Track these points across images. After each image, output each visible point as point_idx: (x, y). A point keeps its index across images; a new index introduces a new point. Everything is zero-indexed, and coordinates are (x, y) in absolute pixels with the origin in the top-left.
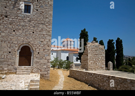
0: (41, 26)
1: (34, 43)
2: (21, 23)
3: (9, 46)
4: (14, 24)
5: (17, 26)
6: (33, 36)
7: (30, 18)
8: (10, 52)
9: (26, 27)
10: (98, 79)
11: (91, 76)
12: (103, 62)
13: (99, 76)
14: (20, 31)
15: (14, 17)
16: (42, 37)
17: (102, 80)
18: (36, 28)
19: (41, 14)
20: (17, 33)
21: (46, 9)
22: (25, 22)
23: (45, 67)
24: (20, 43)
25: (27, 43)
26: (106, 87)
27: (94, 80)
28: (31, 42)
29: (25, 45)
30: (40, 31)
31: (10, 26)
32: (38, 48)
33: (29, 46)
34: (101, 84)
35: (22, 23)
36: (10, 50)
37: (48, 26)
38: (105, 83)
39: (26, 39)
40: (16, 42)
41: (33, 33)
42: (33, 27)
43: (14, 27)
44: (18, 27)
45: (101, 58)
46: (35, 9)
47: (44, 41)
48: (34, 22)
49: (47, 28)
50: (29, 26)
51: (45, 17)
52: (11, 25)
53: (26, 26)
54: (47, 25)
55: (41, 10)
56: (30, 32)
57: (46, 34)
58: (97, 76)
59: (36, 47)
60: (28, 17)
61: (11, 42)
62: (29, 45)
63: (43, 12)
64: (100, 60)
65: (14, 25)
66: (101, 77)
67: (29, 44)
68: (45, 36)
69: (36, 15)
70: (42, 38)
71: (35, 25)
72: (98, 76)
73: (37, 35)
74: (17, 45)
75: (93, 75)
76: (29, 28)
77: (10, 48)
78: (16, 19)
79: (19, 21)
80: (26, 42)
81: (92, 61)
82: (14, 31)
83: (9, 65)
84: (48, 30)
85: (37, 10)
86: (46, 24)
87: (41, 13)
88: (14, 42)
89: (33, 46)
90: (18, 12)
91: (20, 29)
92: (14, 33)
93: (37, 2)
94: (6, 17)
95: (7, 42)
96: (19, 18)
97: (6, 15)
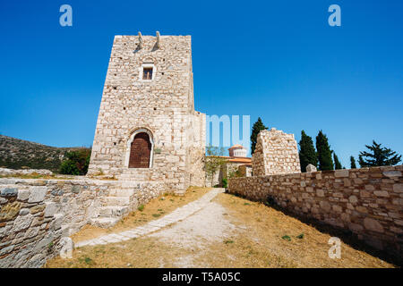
0: (168, 97)
1: (155, 126)
2: (135, 95)
3: (114, 133)
4: (126, 97)
5: (130, 100)
7: (151, 87)
8: (115, 144)
9: (143, 101)
10: (286, 186)
11: (268, 184)
12: (295, 164)
13: (287, 180)
14: (133, 108)
15: (125, 88)
17: (295, 188)
18: (159, 102)
19: (169, 78)
20: (128, 112)
22: (143, 93)
23: (175, 169)
24: (132, 128)
25: (144, 126)
26: (308, 206)
27: (275, 192)
28: (150, 125)
29: (141, 131)
30: (166, 106)
31: (119, 102)
33: (148, 132)
34: (294, 200)
35: (138, 96)
36: (115, 140)
37: (181, 97)
38: (305, 196)
39: (142, 120)
40: (126, 127)
41: (155, 109)
42: (156, 100)
43: (124, 102)
44: (130, 102)
45: (290, 156)
46: (160, 73)
48: (157, 91)
49: (178, 100)
50: (148, 99)
51: (175, 83)
52: (120, 99)
53: (144, 99)
54: (178, 96)
55: (169, 73)
56: (150, 109)
58: (282, 180)
60: (148, 86)
61: (118, 126)
62: (148, 130)
63: (172, 76)
64: (288, 160)
65: (125, 99)
66: (290, 181)
69: (160, 82)
71: (158, 96)
72: (285, 181)
73: (161, 112)
74: (127, 132)
75: (271, 179)
76: (147, 102)
77: (115, 136)
78: (129, 90)
79: (133, 92)
81: (272, 163)
82: (125, 108)
83: (111, 165)
84: (180, 103)
87: (169, 76)
88: (123, 127)
89: (154, 132)
90: (132, 80)
91: (134, 105)
92: (124, 112)
93: (162, 62)
94: (115, 88)
95: (112, 127)
96: (133, 88)
97: (115, 85)
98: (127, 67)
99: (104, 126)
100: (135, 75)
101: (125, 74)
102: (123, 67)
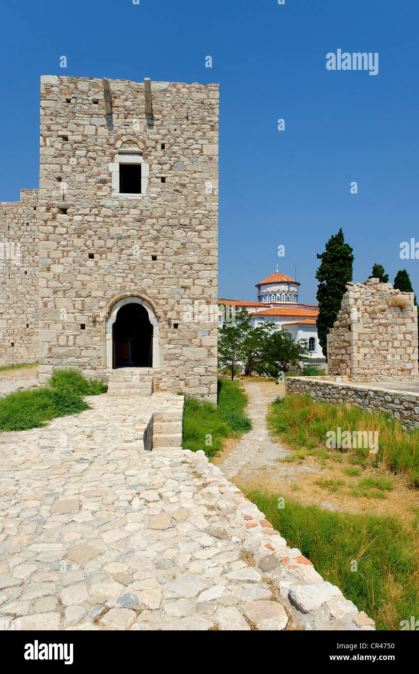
0: (179, 233)
1: (159, 293)
2: (111, 228)
3: (78, 305)
4: (91, 232)
5: (100, 238)
6: (154, 271)
7: (142, 211)
8: (83, 327)
9: (128, 242)
14: (110, 256)
15: (87, 211)
16: (185, 273)
18: (162, 244)
19: (178, 191)
20: (101, 263)
21: (195, 172)
22: (125, 223)
23: (201, 370)
24: (113, 296)
25: (135, 293)
28: (148, 291)
29: (129, 301)
30: (176, 253)
31: (79, 242)
32: (172, 310)
33: (144, 304)
35: (116, 230)
36: (83, 320)
37: (203, 234)
39: (132, 281)
40: (100, 294)
41: (154, 258)
42: (154, 239)
43: (89, 243)
44: (102, 243)
45: (400, 336)
46: (157, 178)
47: (194, 285)
48: (154, 221)
49: (199, 241)
50: (140, 238)
51: (192, 202)
52: (79, 237)
53: (129, 236)
54: (199, 232)
55: (177, 179)
56: (145, 258)
57: (200, 263)
59: (167, 308)
60: (135, 208)
61: (84, 293)
62: (143, 299)
63: (184, 186)
65: (90, 236)
67: (143, 296)
68: (196, 267)
69: (159, 199)
70: (186, 276)
71: (159, 231)
73: (168, 265)
74: (102, 304)
77: (81, 311)
78: (96, 215)
79: (104, 222)
80: (133, 290)
81: (367, 350)
82: (91, 256)
83: (82, 366)
84: (203, 245)
85: (163, 180)
86: (198, 228)
87: (178, 187)
88: (94, 294)
89: (157, 304)
90: (99, 193)
91: (110, 249)
92: (90, 263)
93: (160, 153)
94: (64, 211)
95: (72, 293)
96: (104, 211)
97: (61, 204)
98: (83, 161)
99: (55, 292)
100: (104, 182)
101: (81, 178)
102: (73, 161)
